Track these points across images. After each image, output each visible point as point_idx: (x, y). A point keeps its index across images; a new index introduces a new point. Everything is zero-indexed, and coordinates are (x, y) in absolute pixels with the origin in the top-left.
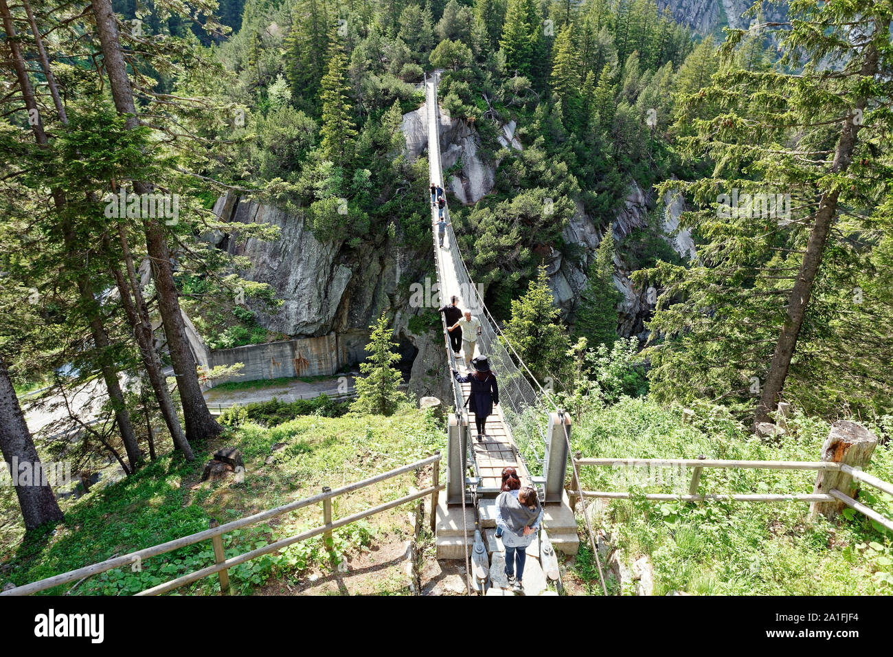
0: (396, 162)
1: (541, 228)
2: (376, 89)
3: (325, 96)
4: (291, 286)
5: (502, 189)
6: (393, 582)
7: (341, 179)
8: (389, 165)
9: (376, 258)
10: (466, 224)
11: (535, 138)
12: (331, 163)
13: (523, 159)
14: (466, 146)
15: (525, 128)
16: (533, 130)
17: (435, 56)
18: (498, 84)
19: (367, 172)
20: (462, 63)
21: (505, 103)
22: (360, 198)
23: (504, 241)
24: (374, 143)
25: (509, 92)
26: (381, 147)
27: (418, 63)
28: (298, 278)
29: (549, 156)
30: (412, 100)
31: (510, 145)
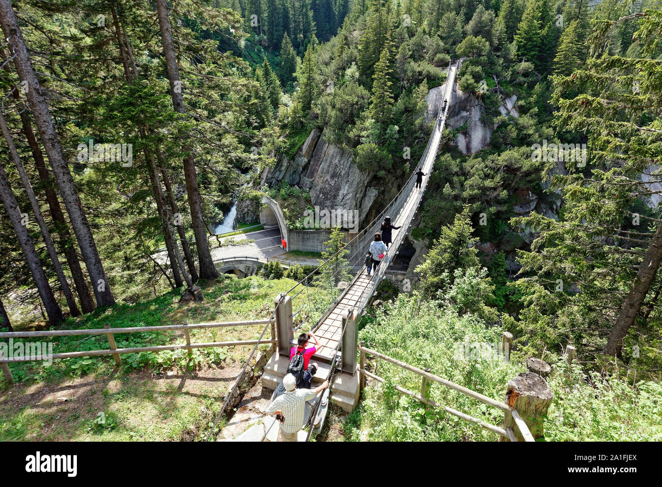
0: (418, 122)
1: (522, 177)
2: (414, 72)
3: (376, 76)
4: (340, 197)
5: (495, 145)
6: (216, 391)
7: (378, 132)
8: (412, 124)
9: (395, 185)
10: (461, 169)
11: (531, 108)
12: (373, 120)
13: (517, 124)
14: (473, 113)
15: (523, 101)
16: (530, 103)
17: (460, 48)
18: (507, 68)
19: (397, 128)
20: (480, 52)
21: (511, 82)
22: (389, 145)
23: (488, 183)
24: (406, 108)
25: (515, 73)
26: (409, 111)
27: (448, 53)
28: (345, 192)
29: (540, 123)
30: (438, 79)
31: (508, 113)
